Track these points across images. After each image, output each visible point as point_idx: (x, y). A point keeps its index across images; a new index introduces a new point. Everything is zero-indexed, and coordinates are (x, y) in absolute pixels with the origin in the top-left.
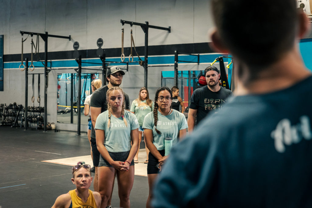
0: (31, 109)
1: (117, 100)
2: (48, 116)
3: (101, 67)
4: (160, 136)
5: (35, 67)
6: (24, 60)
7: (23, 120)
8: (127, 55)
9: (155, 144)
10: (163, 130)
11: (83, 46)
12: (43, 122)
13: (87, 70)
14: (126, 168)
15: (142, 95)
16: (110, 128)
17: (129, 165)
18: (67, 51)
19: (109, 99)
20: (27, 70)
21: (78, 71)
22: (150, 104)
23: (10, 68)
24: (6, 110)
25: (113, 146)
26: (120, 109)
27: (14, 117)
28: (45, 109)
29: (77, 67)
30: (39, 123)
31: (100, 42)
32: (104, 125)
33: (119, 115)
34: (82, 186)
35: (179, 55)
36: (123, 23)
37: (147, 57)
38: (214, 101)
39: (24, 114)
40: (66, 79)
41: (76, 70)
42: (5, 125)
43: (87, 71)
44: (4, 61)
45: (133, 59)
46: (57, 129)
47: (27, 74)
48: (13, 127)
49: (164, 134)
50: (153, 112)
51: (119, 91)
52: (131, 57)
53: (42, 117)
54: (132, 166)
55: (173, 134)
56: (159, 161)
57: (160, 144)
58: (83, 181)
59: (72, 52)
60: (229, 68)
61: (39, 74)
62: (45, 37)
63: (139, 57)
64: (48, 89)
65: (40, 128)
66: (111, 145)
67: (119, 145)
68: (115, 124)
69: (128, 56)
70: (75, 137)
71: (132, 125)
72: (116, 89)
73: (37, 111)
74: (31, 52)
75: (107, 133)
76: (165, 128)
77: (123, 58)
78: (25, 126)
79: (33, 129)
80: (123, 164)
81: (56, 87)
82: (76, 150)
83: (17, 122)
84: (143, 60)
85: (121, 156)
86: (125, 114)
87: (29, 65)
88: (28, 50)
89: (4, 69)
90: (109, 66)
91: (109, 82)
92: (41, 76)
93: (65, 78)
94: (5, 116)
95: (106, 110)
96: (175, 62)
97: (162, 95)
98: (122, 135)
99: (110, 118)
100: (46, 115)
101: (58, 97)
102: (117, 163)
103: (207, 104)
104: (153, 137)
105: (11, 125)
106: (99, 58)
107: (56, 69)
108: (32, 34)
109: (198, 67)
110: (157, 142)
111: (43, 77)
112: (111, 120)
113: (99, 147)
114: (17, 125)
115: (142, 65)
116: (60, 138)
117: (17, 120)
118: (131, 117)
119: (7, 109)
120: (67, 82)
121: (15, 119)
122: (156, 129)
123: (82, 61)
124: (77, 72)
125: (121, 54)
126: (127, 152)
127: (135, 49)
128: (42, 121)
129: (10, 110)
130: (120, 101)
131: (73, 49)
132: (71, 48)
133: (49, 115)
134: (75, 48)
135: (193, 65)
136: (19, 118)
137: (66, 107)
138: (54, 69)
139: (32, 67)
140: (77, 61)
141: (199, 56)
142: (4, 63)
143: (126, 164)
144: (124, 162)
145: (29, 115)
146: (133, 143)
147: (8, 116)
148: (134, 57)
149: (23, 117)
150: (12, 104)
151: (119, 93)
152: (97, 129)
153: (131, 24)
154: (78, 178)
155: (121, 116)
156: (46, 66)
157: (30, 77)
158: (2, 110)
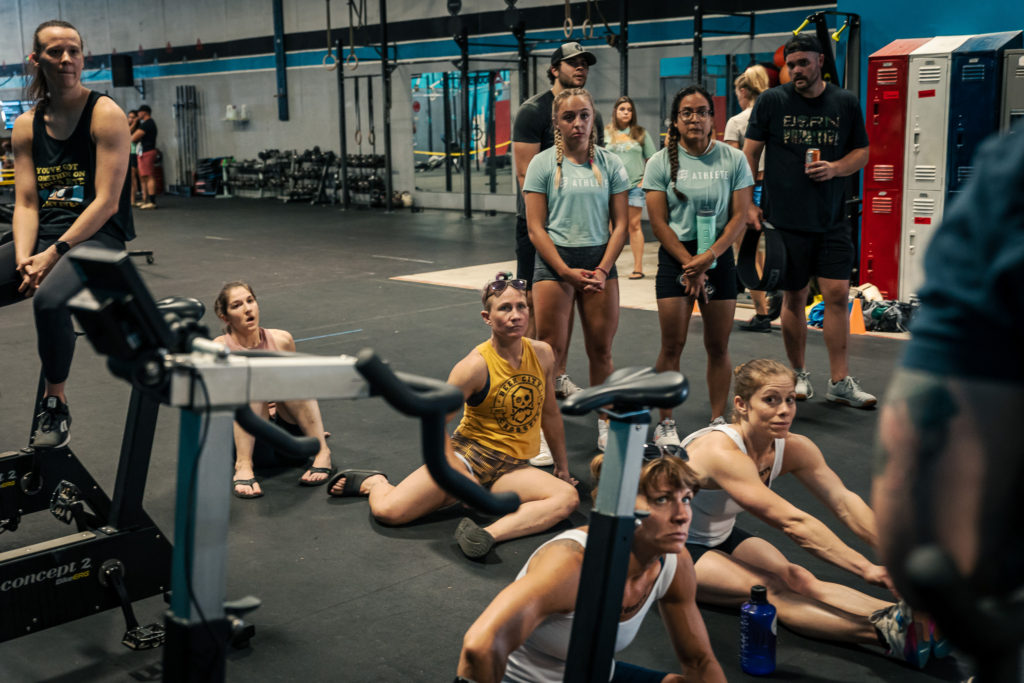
0: (353, 161)
1: (578, 122)
2: (395, 177)
3: (513, 55)
4: (684, 207)
5: (361, 60)
6: (334, 45)
7: (338, 187)
8: (577, 22)
9: (673, 225)
10: (692, 190)
11: (470, 6)
12: (384, 190)
13: (481, 63)
14: (597, 285)
15: (621, 114)
16: (560, 189)
17: (605, 277)
18: (433, 20)
19: (559, 118)
20: (340, 68)
21: (460, 65)
22: (640, 138)
23: (300, 64)
24: (297, 166)
25: (567, 233)
26: (585, 142)
27: (316, 182)
28: (386, 158)
29: (459, 57)
30: (375, 193)
32: (546, 182)
33: (584, 157)
34: (510, 332)
35: (705, 17)
37: (626, 25)
38: (808, 122)
39: (338, 173)
40: (428, 88)
41: (455, 62)
43: (482, 66)
44: (286, 49)
45: (592, 32)
46: (417, 205)
47: (341, 78)
48: (315, 203)
49: (695, 203)
50: (666, 149)
51: (582, 98)
52: (589, 26)
53: (380, 179)
54: (612, 281)
55: (716, 202)
56: (684, 267)
57: (685, 227)
58: (514, 321)
59: (445, 19)
60: (837, 40)
61: (370, 78)
63: (607, 26)
64: (393, 112)
65: (377, 205)
66: (564, 229)
67: (581, 230)
68: (573, 179)
69: (581, 24)
70: (460, 222)
71: (613, 182)
72: (575, 94)
73: (368, 165)
74: (347, 25)
75: (554, 200)
76: (697, 187)
77: (568, 28)
78: (342, 201)
79: (362, 207)
80: (591, 277)
81: (408, 108)
82: (466, 252)
83: (323, 191)
84: (618, 32)
85: (585, 257)
86: (595, 154)
87: (344, 56)
88: (341, 20)
89: (288, 68)
90: (534, 52)
91: (557, 81)
92: (374, 80)
93: (426, 86)
94: (296, 179)
95: (551, 145)
96: (696, 34)
97: (687, 106)
98: (588, 206)
99: (559, 165)
100: (390, 172)
101: (414, 131)
102: (577, 272)
103: (790, 128)
104: (668, 208)
105: (310, 200)
106: (510, 33)
107: (408, 63)
109: (751, 45)
110: (679, 219)
111: (378, 83)
112: (563, 170)
113: (534, 233)
114: (324, 200)
115: (615, 44)
116: (425, 225)
117: (324, 187)
118: (610, 163)
119: (300, 161)
120: (431, 95)
121: (318, 185)
122: (675, 190)
123: (469, 42)
124: (460, 68)
125: (564, 19)
126: (601, 246)
127: (597, 6)
128: (382, 187)
129: (306, 166)
130: (586, 122)
131: (446, 13)
132: (442, 11)
133: (397, 173)
134: (451, 9)
135: (738, 40)
136: (327, 183)
137: (431, 156)
138: (403, 64)
139: (352, 60)
140: (457, 41)
141: (752, 17)
142: (288, 53)
143: (599, 277)
144: (592, 272)
145: (350, 174)
146: (614, 227)
147: (302, 177)
148: (595, 26)
149: (337, 179)
150: (311, 149)
151: (582, 104)
152: (528, 192)
154: (501, 314)
155: (586, 160)
156: (384, 56)
157: (349, 85)
158: (288, 165)
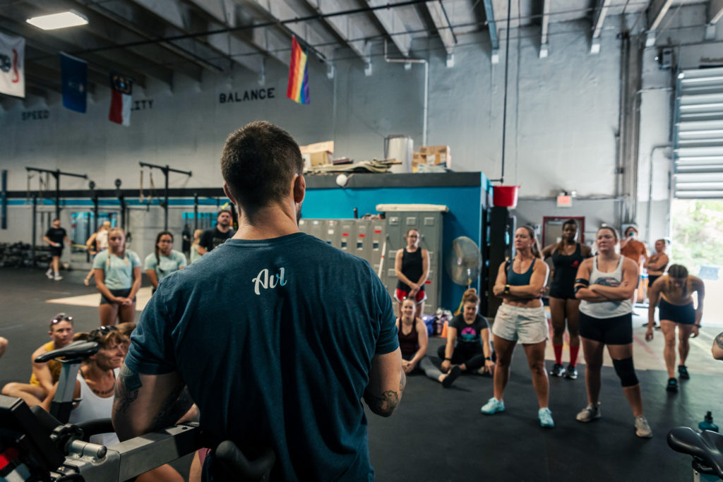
0: (39, 248)
1: (117, 241)
3: (119, 208)
5: (44, 205)
6: (31, 198)
7: (30, 260)
8: (146, 196)
10: (166, 269)
11: (100, 186)
13: (104, 210)
14: (127, 303)
16: (110, 267)
17: (131, 300)
18: (82, 190)
20: (35, 208)
21: (94, 210)
23: (14, 205)
24: (9, 250)
26: (120, 249)
27: (19, 257)
29: (93, 207)
31: (118, 182)
32: (104, 265)
33: (120, 255)
35: (199, 198)
36: (142, 165)
37: (167, 199)
39: (31, 253)
41: (92, 209)
42: (8, 266)
45: (152, 200)
46: (71, 268)
47: (35, 212)
48: (18, 267)
50: (154, 254)
52: (151, 198)
54: (134, 302)
58: (65, 336)
59: (87, 191)
62: (57, 174)
63: (159, 199)
68: (116, 263)
69: (148, 197)
71: (133, 264)
72: (117, 230)
74: (39, 190)
75: (107, 272)
77: (142, 198)
78: (32, 266)
80: (126, 300)
81: (69, 226)
83: (23, 262)
84: (163, 201)
85: (125, 293)
86: (126, 253)
87: (37, 203)
88: (35, 186)
89: (8, 206)
92: (51, 213)
94: (8, 256)
96: (195, 204)
99: (109, 257)
102: (119, 299)
104: (157, 275)
105: (15, 265)
106: (117, 198)
107: (70, 208)
108: (41, 171)
112: (111, 259)
113: (98, 285)
114: (23, 266)
115: (163, 206)
117: (23, 260)
118: (132, 256)
119: (11, 248)
121: (20, 259)
122: (159, 269)
123: (98, 200)
125: (140, 195)
126: (129, 289)
127: (154, 191)
129: (15, 250)
131: (88, 188)
132: (86, 187)
134: (90, 187)
136: (25, 258)
138: (67, 208)
139: (41, 204)
140: (92, 200)
142: (8, 199)
143: (128, 300)
144: (126, 298)
145: (37, 254)
146: (135, 281)
147: (12, 255)
148: (154, 198)
149: (30, 256)
150: (18, 242)
151: (120, 234)
153: (151, 166)
154: (58, 334)
156: (57, 204)
157: (39, 216)
158: (4, 249)
